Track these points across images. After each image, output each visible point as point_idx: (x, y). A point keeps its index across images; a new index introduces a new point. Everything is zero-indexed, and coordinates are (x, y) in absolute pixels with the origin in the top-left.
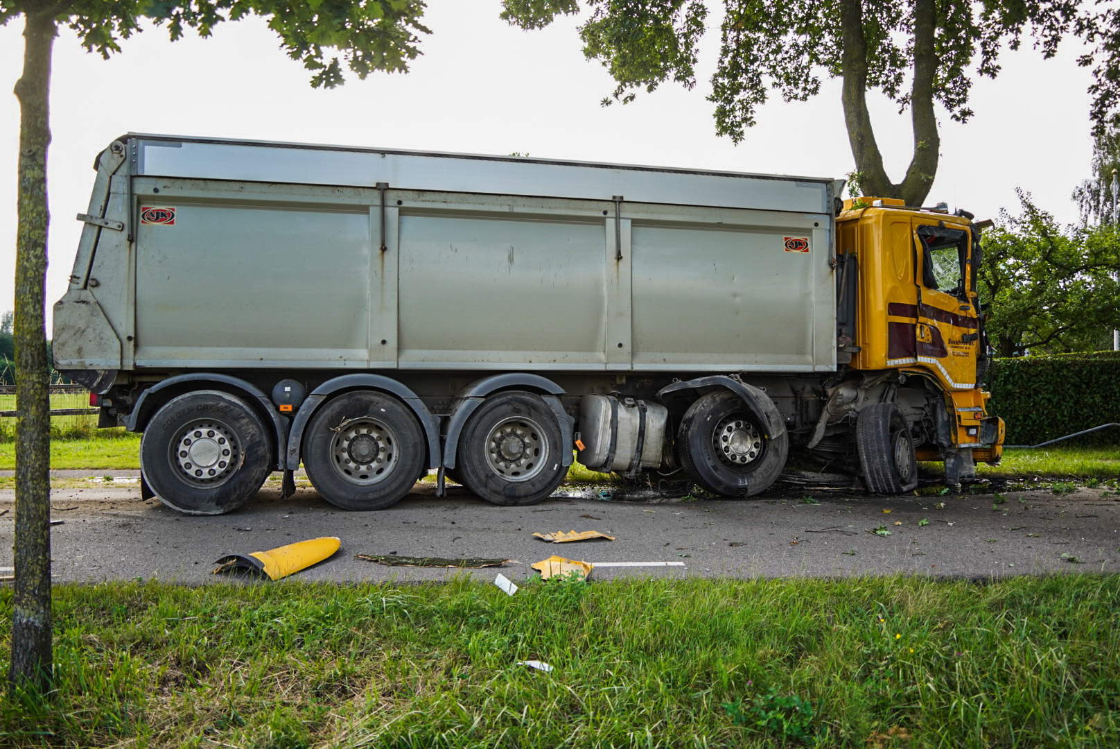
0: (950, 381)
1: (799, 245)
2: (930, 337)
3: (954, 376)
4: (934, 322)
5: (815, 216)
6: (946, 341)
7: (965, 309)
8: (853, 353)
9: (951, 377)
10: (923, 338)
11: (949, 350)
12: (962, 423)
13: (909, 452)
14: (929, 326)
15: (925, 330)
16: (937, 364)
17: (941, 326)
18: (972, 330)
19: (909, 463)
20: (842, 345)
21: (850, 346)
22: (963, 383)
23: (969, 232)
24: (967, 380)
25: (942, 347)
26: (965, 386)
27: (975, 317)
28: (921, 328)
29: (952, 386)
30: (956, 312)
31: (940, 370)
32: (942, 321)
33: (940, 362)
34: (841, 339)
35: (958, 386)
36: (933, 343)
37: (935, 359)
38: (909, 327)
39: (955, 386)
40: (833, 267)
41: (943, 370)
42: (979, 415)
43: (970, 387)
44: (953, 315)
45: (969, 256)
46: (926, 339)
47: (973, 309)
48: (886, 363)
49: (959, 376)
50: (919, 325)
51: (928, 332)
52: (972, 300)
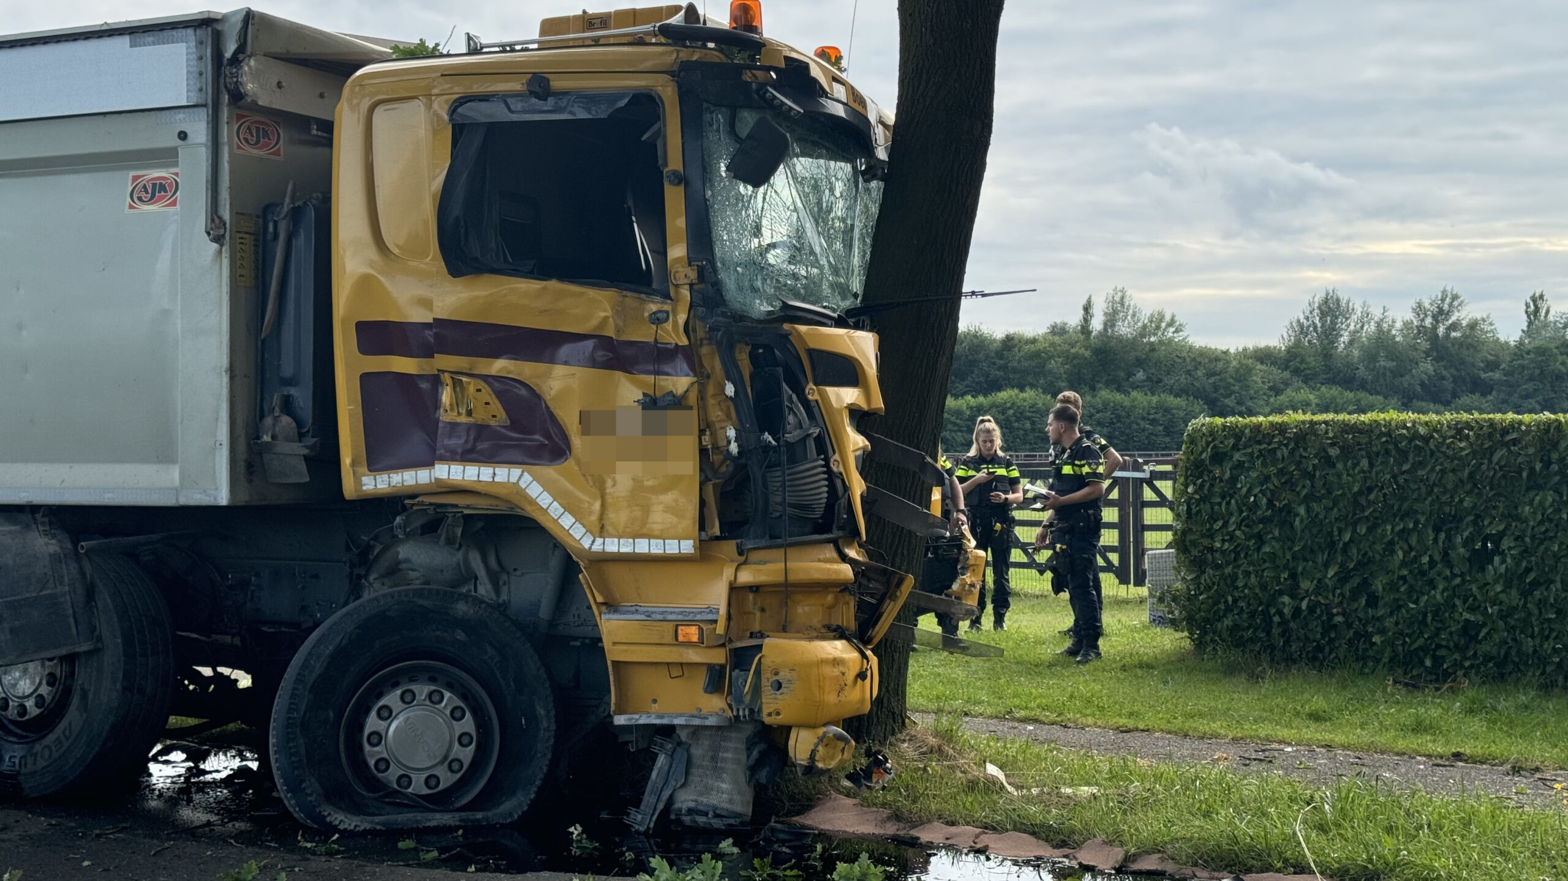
0: (578, 532)
1: (157, 191)
2: (497, 407)
3: (594, 518)
4: (500, 366)
5: (181, 115)
6: (570, 420)
7: (658, 319)
8: (305, 457)
9: (579, 519)
10: (469, 413)
11: (577, 441)
12: (613, 653)
13: (468, 724)
14: (485, 378)
15: (471, 389)
16: (523, 485)
17: (548, 375)
18: (680, 383)
19: (467, 754)
20: (266, 438)
21: (289, 440)
22: (635, 536)
23: (668, 92)
24: (657, 528)
25: (547, 436)
26: (642, 546)
27: (684, 341)
28: (457, 384)
29: (586, 543)
30: (610, 332)
31: (533, 502)
32: (552, 361)
33: (536, 478)
34: (268, 421)
35: (612, 546)
36: (515, 424)
37: (516, 472)
38: (425, 386)
39: (597, 547)
40: (218, 239)
41: (545, 500)
42: (693, 633)
43: (672, 547)
44: (604, 342)
45: (674, 161)
46: (481, 416)
47: (682, 318)
48: (358, 482)
49: (619, 517)
50: (446, 378)
51: (487, 394)
52: (686, 293)
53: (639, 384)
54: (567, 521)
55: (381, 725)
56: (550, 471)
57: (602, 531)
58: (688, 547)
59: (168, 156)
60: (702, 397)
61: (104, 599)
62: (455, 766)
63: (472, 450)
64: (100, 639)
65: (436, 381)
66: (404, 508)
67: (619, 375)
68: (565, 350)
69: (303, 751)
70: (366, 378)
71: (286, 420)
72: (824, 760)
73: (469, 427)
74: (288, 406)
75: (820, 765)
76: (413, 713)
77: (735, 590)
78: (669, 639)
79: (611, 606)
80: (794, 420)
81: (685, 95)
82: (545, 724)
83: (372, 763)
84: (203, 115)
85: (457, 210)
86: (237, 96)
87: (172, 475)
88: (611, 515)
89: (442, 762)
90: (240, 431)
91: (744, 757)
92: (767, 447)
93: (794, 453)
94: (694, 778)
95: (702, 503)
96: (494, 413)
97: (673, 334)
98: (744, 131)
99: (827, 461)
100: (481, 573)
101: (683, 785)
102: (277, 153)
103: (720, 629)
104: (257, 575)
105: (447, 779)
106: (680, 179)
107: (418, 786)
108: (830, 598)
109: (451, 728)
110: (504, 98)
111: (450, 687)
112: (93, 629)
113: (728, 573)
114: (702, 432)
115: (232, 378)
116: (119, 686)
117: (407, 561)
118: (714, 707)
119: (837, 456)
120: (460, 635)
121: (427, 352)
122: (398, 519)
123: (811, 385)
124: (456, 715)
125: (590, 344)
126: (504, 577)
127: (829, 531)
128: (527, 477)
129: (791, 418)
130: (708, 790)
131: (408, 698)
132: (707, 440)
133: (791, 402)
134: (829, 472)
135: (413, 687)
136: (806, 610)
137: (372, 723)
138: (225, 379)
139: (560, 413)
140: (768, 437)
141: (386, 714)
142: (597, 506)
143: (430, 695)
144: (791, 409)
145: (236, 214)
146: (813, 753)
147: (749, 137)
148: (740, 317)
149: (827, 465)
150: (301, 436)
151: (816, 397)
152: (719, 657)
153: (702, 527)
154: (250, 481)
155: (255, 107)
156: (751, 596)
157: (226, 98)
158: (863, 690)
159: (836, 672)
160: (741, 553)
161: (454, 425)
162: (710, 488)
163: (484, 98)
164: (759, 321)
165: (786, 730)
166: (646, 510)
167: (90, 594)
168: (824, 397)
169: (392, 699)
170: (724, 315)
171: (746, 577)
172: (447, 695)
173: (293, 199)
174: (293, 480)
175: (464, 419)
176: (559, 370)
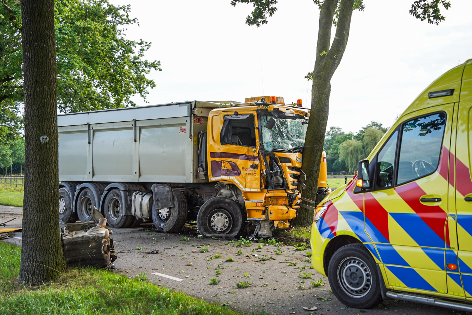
0: (242, 187)
1: (183, 130)
2: (230, 167)
3: (244, 185)
4: (231, 160)
5: (186, 118)
6: (241, 168)
7: (254, 152)
8: (204, 175)
9: (242, 185)
10: (226, 167)
11: (242, 172)
12: (247, 208)
13: (227, 220)
14: (228, 162)
15: (226, 164)
16: (234, 179)
17: (238, 161)
18: (257, 162)
19: (227, 225)
20: (198, 171)
21: (202, 172)
22: (251, 188)
23: (255, 114)
24: (253, 187)
25: (238, 171)
26: (252, 190)
27: (258, 156)
28: (224, 163)
29: (243, 189)
30: (247, 154)
31: (235, 182)
32: (238, 159)
33: (236, 178)
34: (199, 168)
35: (247, 190)
36: (233, 169)
37: (233, 177)
38: (220, 163)
39: (245, 190)
40: (191, 138)
41: (237, 182)
42: (259, 204)
43: (256, 190)
44: (246, 156)
45: (257, 126)
46: (228, 168)
47: (257, 151)
48: (211, 179)
49: (248, 185)
50: (222, 162)
51: (229, 165)
52: (258, 148)
53: (251, 163)
54: (240, 185)
55: (213, 219)
56: (238, 177)
57: (246, 187)
58: (259, 190)
59: (184, 124)
60: (261, 165)
61: (176, 199)
62: (225, 227)
63: (226, 174)
64: (175, 205)
65: (221, 162)
66: (217, 183)
67: (249, 161)
68: (240, 157)
69: (201, 223)
70: (211, 161)
71: (201, 168)
72: (280, 226)
73: (226, 170)
74: (202, 166)
75: (279, 227)
76: (218, 218)
77: (266, 197)
78: (255, 205)
79: (247, 200)
80: (276, 169)
81: (258, 115)
82: (240, 220)
83: (212, 225)
84: (189, 118)
85: (223, 134)
86: (194, 115)
87: (185, 177)
88: (247, 185)
89: (223, 226)
90: (195, 170)
91: (269, 226)
92: (271, 173)
93: (276, 174)
94: (261, 229)
95: (261, 183)
96: (230, 168)
97: (256, 155)
98: (268, 120)
99: (282, 175)
100: (234, 195)
101: (259, 230)
102: (202, 123)
103: (263, 204)
104: (203, 195)
105: (224, 229)
106: (258, 128)
107: (219, 230)
108: (284, 199)
109: (225, 220)
110: (231, 115)
111: (225, 213)
112: (174, 203)
113: (265, 194)
114: (261, 171)
115: (193, 161)
116: (177, 213)
117: (223, 192)
118: (263, 217)
119: (285, 175)
120: (227, 205)
121: (219, 157)
122: (216, 185)
123: (280, 163)
124: (226, 218)
125: (245, 156)
126: (238, 196)
127: (283, 187)
128: (235, 178)
129: (275, 168)
130: (263, 231)
131: (218, 215)
132: (262, 172)
133: (275, 165)
134: (283, 177)
135: (219, 213)
136: (281, 201)
137: (212, 219)
138: (192, 162)
139: (239, 167)
140: (271, 171)
141: (214, 218)
142: (245, 183)
143: (221, 214)
144: (275, 167)
145: (194, 134)
146: (277, 225)
147: (269, 121)
148: (267, 151)
149: (282, 176)
150: (203, 171)
151: (281, 164)
152: (263, 209)
153: (261, 187)
154: (196, 179)
155: (197, 116)
156: (269, 199)
157: (192, 115)
158: (288, 215)
159: (282, 211)
160: (268, 191)
161: (224, 170)
162: (262, 180)
163: (228, 115)
164: (270, 152)
165: (274, 221)
166: (252, 184)
167: (173, 197)
168: (282, 164)
169: (215, 215)
170: (264, 151)
171: (268, 195)
172: (224, 215)
173: (203, 131)
174: (203, 178)
175: (225, 168)
176: (239, 160)
